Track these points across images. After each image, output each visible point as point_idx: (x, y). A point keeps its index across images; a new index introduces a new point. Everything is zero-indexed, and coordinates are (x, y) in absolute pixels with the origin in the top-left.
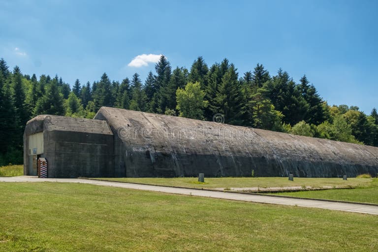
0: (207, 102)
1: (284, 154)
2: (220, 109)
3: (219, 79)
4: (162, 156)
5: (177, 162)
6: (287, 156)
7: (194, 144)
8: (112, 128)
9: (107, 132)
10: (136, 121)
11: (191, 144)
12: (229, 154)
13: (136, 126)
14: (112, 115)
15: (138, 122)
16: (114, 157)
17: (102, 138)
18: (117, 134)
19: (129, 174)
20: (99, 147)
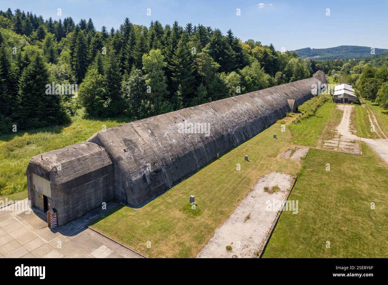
0: (166, 63)
1: (234, 124)
2: (176, 68)
3: (174, 43)
4: (155, 174)
5: (166, 174)
6: (236, 125)
7: (176, 147)
8: (110, 156)
9: (108, 162)
10: (129, 140)
11: (174, 148)
12: (201, 145)
13: (131, 149)
14: (109, 141)
15: (131, 141)
16: (114, 182)
17: (104, 170)
18: (117, 163)
19: (131, 202)
20: (101, 179)
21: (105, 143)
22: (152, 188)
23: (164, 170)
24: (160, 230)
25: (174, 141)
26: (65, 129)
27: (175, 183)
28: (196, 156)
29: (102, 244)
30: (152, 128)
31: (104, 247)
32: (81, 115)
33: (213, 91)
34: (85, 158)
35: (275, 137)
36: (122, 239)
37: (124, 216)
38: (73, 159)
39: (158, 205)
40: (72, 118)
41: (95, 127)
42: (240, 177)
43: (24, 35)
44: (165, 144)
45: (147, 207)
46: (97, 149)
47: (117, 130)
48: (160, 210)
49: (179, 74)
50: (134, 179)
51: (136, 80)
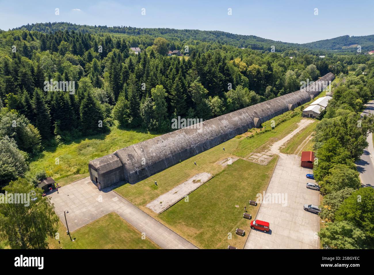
0: (167, 94)
4: (142, 170)
5: (148, 171)
6: (198, 142)
7: (154, 158)
8: (122, 162)
9: (120, 165)
10: (130, 155)
11: (153, 158)
12: (170, 155)
13: (131, 159)
14: (121, 155)
15: (131, 155)
16: (124, 173)
17: (118, 168)
18: (124, 166)
19: (130, 182)
20: (118, 172)
21: (120, 156)
22: (140, 177)
23: (146, 169)
24: (138, 194)
25: (154, 154)
26: (107, 136)
27: (152, 175)
28: (166, 162)
29: (116, 196)
30: (143, 148)
31: (117, 197)
32: (116, 126)
33: (199, 112)
34: (111, 163)
35: (224, 149)
36: (123, 195)
37: (126, 187)
38: (106, 163)
39: (141, 184)
40: (111, 128)
41: (123, 136)
42: (185, 173)
43: (79, 56)
44: (149, 156)
45: (136, 185)
46: (116, 159)
47: (125, 149)
48: (141, 186)
49: (175, 101)
50: (131, 173)
51: (148, 105)
